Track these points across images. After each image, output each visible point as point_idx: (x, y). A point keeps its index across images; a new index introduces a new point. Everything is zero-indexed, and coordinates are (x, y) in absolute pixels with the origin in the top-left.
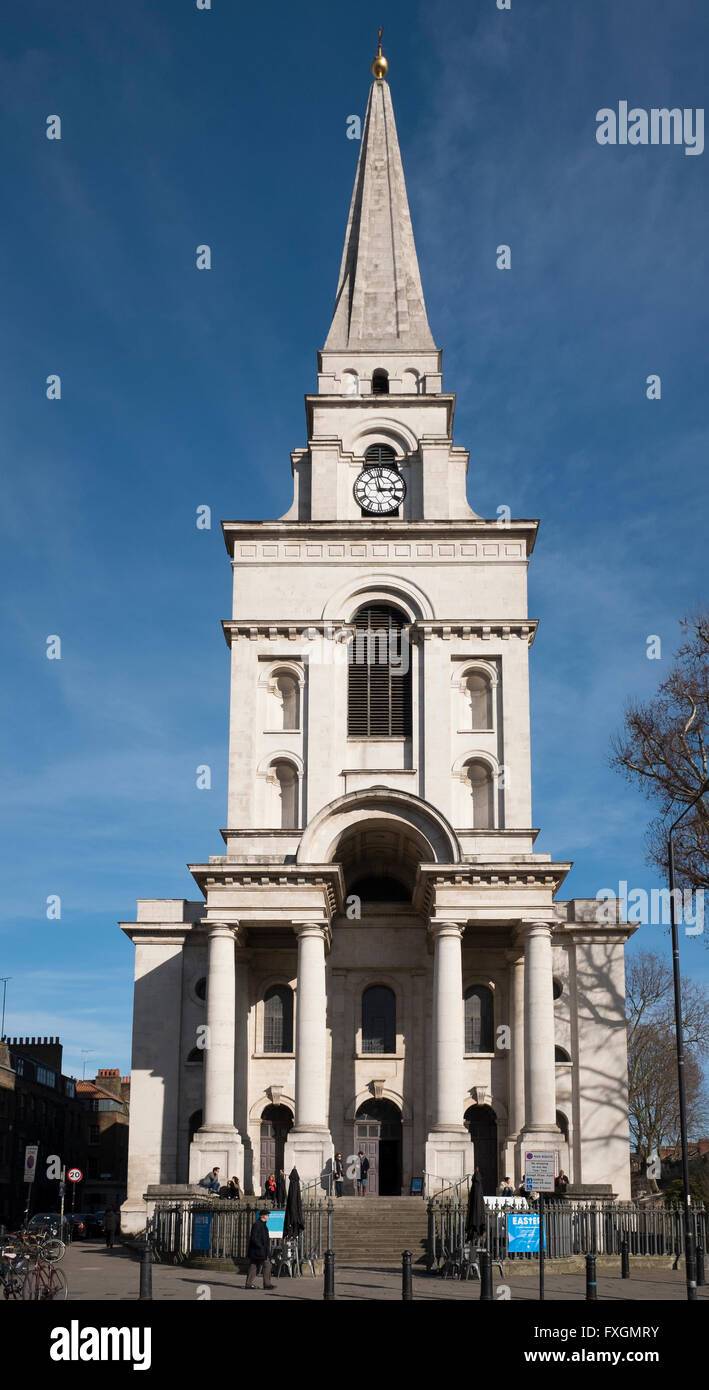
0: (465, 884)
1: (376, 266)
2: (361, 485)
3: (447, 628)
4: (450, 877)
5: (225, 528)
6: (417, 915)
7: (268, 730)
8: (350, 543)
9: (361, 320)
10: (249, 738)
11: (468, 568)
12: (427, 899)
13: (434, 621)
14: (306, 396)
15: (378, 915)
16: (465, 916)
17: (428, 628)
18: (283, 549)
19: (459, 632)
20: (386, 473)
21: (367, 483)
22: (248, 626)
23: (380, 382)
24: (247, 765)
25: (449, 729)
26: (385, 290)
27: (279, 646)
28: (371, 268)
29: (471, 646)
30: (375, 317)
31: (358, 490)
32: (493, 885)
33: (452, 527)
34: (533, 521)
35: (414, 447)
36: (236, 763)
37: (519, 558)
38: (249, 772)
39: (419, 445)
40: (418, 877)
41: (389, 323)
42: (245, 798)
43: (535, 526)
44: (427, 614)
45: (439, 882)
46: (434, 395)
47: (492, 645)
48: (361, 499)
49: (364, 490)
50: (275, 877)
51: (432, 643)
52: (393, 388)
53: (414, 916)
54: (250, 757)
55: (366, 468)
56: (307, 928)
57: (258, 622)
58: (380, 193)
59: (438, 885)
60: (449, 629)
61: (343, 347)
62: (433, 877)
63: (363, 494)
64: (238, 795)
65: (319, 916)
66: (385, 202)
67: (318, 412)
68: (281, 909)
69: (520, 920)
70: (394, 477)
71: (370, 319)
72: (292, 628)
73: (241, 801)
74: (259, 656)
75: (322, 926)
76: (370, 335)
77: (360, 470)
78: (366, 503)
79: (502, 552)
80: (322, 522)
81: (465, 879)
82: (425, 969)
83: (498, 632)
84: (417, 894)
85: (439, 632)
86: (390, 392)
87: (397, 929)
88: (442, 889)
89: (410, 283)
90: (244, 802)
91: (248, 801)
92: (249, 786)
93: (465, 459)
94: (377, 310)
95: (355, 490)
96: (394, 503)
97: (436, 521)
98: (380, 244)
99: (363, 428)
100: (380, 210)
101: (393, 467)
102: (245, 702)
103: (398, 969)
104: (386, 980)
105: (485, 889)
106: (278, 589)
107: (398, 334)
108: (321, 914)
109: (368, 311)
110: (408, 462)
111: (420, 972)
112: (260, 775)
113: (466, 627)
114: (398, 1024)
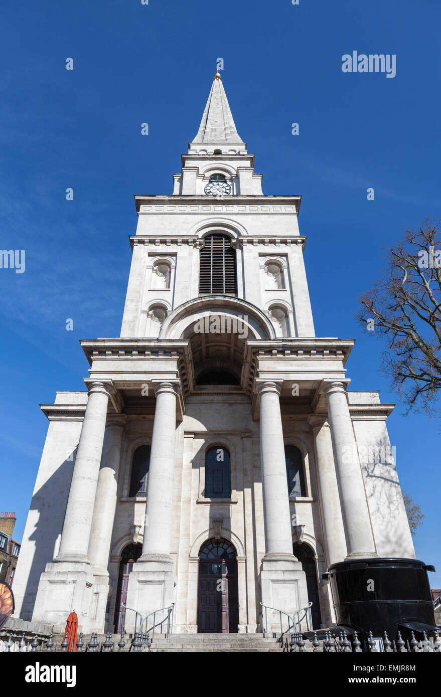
0: (280, 356)
1: (216, 122)
2: (208, 188)
3: (256, 240)
4: (269, 351)
5: (137, 198)
6: (244, 394)
7: (152, 288)
8: (202, 206)
9: (209, 135)
10: (139, 292)
11: (266, 216)
13: (248, 236)
14: (182, 155)
15: (217, 394)
16: (281, 378)
17: (245, 240)
18: (166, 208)
19: (262, 242)
20: (221, 184)
21: (211, 187)
22: (144, 238)
24: (136, 306)
25: (260, 288)
26: (220, 128)
27: (161, 248)
28: (214, 122)
29: (270, 249)
30: (215, 135)
31: (207, 190)
32: (299, 357)
33: (256, 198)
34: (298, 196)
35: (234, 172)
36: (129, 305)
37: (292, 212)
38: (137, 310)
39: (237, 171)
41: (222, 137)
42: (132, 324)
43: (299, 198)
44: (243, 233)
45: (259, 354)
46: (244, 155)
47: (282, 249)
48: (208, 193)
49: (210, 190)
50: (142, 350)
51: (248, 247)
53: (242, 393)
54: (138, 302)
55: (210, 182)
56: (164, 386)
57: (150, 236)
58: (218, 104)
59: (260, 357)
60: (257, 240)
61: (200, 142)
62: (256, 350)
63: (209, 191)
64: (129, 322)
65: (173, 378)
66: (220, 106)
67: (187, 162)
68: (145, 372)
69: (322, 381)
70: (225, 185)
71: (213, 135)
72: (168, 239)
73: (130, 326)
74: (149, 253)
75: (175, 386)
76: (214, 139)
77: (208, 182)
79: (283, 210)
80: (187, 196)
81: (279, 352)
82: (251, 432)
83: (284, 242)
85: (251, 242)
86: (223, 155)
87: (230, 404)
88: (263, 359)
89: (231, 127)
90: (132, 326)
91: (134, 325)
92: (136, 317)
93: (261, 178)
94: (217, 133)
95: (205, 189)
97: (248, 196)
98: (218, 116)
99: (209, 167)
100: (218, 108)
101: (225, 182)
102: (139, 274)
103: (232, 433)
104: (223, 441)
105: (294, 359)
106: (162, 224)
107: (226, 140)
108: (174, 376)
109: (212, 133)
110: (231, 180)
111: (248, 434)
112: (143, 312)
113: (267, 240)
114: (233, 475)
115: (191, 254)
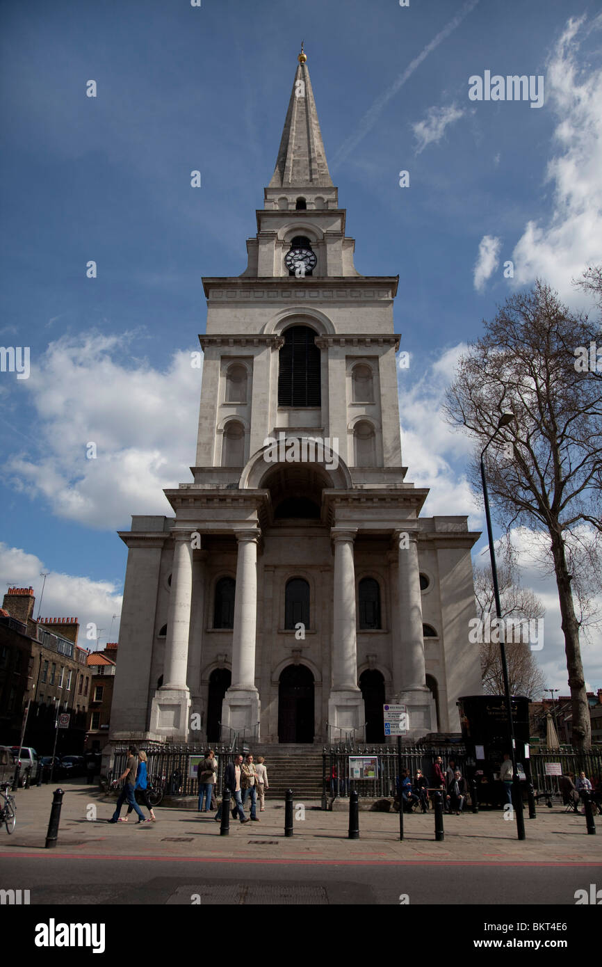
0: (356, 503)
1: (299, 147)
2: (289, 258)
3: (342, 339)
4: (345, 499)
6: (324, 527)
7: (227, 402)
8: (281, 290)
9: (291, 173)
10: (213, 407)
11: (355, 305)
12: (330, 515)
13: (334, 335)
14: (256, 210)
15: (296, 527)
16: (355, 528)
17: (331, 340)
18: (239, 294)
19: (350, 343)
20: (304, 252)
21: (292, 257)
22: (215, 338)
23: (301, 204)
24: (211, 425)
26: (304, 158)
27: (235, 351)
28: (296, 148)
29: (357, 351)
30: (298, 171)
31: (287, 261)
32: (375, 505)
33: (345, 281)
34: (395, 277)
35: (321, 237)
36: (203, 423)
37: (386, 299)
38: (212, 430)
39: (324, 236)
40: (323, 500)
41: (307, 175)
42: (208, 446)
43: (396, 281)
44: (330, 331)
45: (336, 502)
46: (333, 210)
47: (372, 350)
48: (289, 265)
49: (291, 261)
50: (223, 499)
51: (333, 348)
52: (308, 207)
53: (322, 527)
54: (213, 418)
55: (292, 249)
56: (245, 535)
57: (222, 336)
58: (302, 113)
59: (337, 505)
60: (344, 340)
61: (279, 185)
62: (332, 499)
63: (290, 263)
64: (204, 444)
66: (304, 116)
67: (264, 219)
68: (228, 521)
69: (394, 530)
70: (309, 254)
71: (295, 172)
72: (243, 340)
73: (206, 447)
74: (222, 357)
75: (254, 534)
76: (296, 180)
77: (289, 250)
78: (292, 268)
79: (376, 295)
80: (264, 278)
81: (355, 501)
82: (329, 566)
83: (374, 342)
84: (324, 511)
85: (337, 341)
86: (307, 208)
87: (310, 537)
88: (339, 507)
89: (318, 156)
90: (208, 448)
91: (211, 448)
92: (212, 439)
94: (299, 168)
95: (286, 260)
96: (309, 268)
97: (335, 278)
98: (301, 137)
99: (290, 228)
101: (309, 249)
102: (211, 385)
103: (311, 566)
104: (302, 575)
105: (369, 508)
106: (235, 317)
107: (311, 180)
108: (255, 527)
109: (295, 169)
110: (317, 246)
111: (327, 568)
112: (219, 431)
113: (355, 339)
114: (312, 607)
115: (268, 358)
